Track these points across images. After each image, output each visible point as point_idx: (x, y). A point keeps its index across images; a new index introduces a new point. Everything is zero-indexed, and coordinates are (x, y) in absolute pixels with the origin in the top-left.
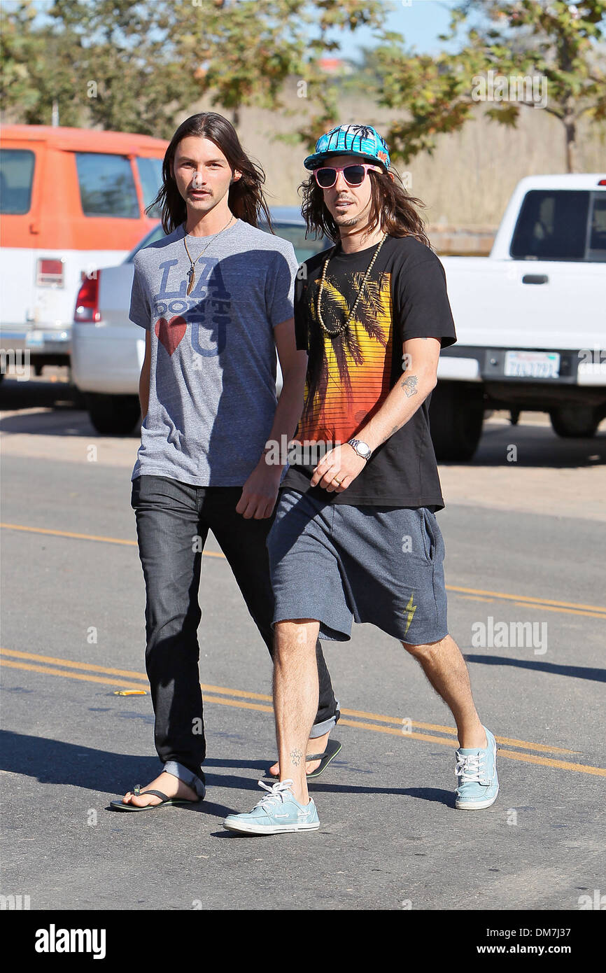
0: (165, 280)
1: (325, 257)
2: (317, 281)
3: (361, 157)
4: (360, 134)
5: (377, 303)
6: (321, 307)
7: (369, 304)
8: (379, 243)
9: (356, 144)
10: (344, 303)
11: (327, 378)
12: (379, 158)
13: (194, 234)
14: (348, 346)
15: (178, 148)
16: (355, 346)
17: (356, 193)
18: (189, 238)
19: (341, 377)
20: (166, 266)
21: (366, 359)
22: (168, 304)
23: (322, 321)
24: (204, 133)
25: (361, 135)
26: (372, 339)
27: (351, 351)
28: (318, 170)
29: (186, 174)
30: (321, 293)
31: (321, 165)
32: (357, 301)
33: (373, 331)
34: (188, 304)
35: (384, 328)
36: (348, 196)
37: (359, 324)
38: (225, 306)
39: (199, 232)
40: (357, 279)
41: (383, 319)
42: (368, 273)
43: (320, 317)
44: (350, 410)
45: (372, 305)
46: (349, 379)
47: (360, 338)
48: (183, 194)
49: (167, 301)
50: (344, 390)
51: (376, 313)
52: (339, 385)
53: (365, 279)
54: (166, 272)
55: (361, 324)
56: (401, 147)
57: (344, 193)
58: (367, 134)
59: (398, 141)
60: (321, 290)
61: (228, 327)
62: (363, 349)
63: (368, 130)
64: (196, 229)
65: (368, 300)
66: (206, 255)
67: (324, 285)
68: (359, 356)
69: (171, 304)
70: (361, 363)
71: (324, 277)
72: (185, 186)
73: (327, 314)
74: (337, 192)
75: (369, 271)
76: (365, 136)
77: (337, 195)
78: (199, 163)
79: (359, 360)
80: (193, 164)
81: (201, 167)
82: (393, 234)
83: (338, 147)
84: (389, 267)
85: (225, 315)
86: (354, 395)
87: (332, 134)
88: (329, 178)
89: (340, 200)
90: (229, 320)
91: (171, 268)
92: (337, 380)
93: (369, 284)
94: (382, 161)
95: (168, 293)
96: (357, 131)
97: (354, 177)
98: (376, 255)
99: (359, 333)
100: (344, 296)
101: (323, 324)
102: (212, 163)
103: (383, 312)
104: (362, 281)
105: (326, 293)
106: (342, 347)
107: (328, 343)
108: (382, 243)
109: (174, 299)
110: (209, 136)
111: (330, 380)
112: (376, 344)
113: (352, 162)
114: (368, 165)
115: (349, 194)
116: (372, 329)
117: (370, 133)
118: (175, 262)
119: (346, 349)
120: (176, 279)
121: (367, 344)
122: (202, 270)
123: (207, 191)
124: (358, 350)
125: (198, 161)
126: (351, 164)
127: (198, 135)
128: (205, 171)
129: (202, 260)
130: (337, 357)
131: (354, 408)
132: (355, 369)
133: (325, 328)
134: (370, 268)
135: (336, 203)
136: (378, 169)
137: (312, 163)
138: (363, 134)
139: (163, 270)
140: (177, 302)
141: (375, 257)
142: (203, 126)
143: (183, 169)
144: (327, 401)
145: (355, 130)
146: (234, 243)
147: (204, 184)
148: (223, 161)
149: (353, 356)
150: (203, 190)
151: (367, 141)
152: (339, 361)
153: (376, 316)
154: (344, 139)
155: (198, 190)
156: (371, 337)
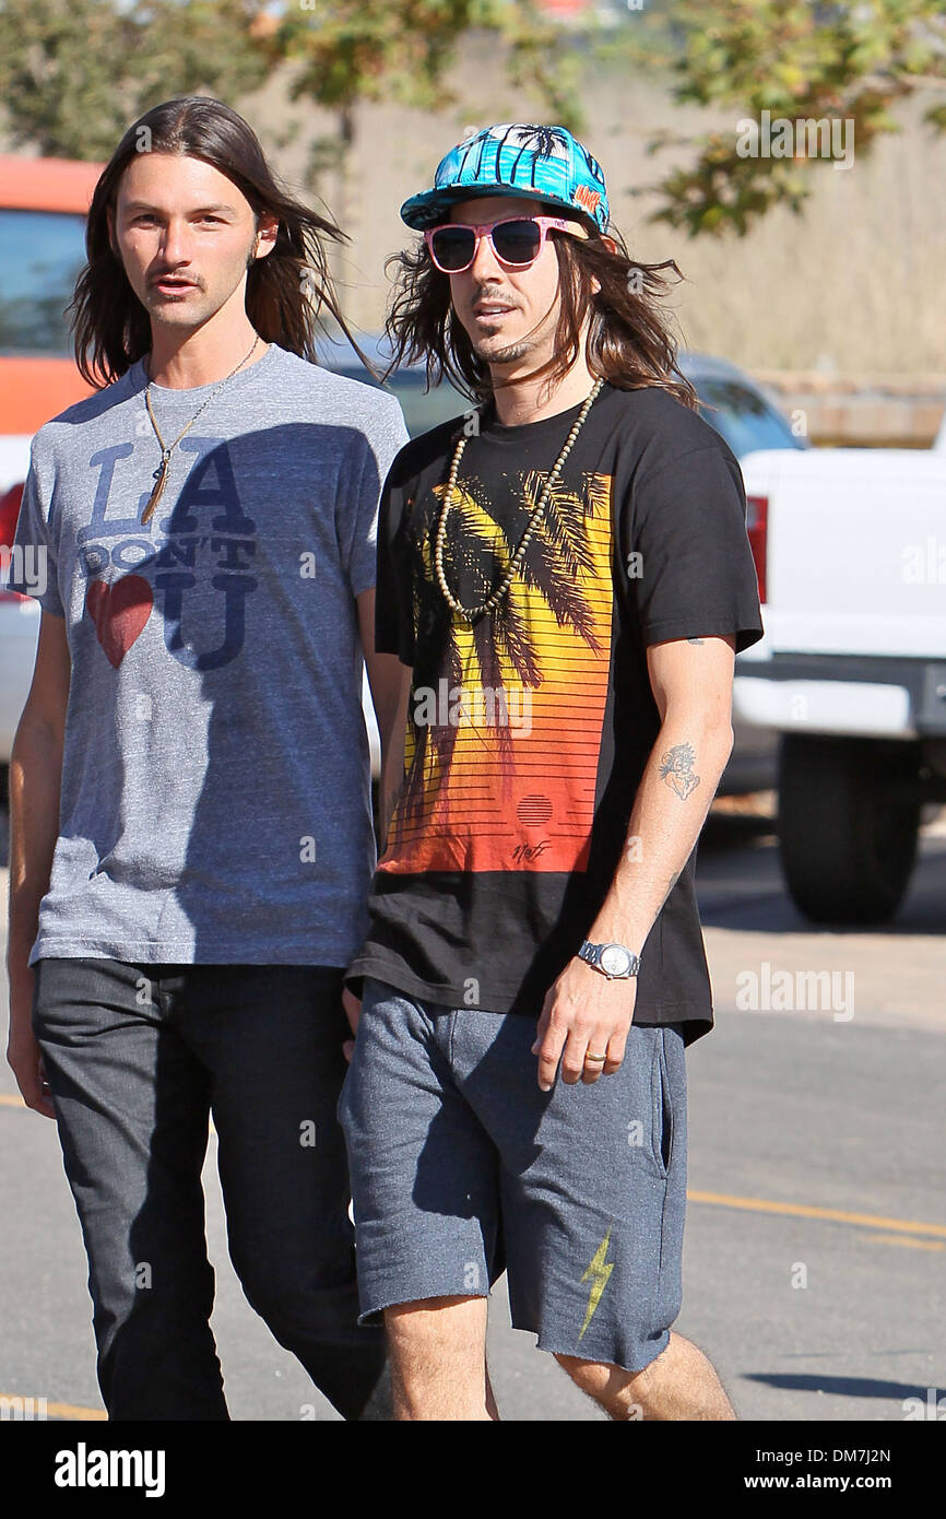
0: (103, 492)
1: (456, 434)
2: (437, 490)
3: (537, 202)
4: (533, 146)
5: (578, 545)
6: (445, 551)
7: (558, 545)
8: (584, 403)
9: (524, 169)
10: (500, 542)
12: (576, 203)
13: (167, 382)
14: (508, 643)
15: (125, 181)
16: (522, 644)
17: (520, 285)
18: (158, 392)
20: (107, 460)
21: (548, 675)
22: (110, 549)
23: (445, 587)
24: (183, 145)
25: (536, 148)
26: (564, 630)
27: (513, 657)
28: (434, 231)
29: (144, 241)
31: (443, 218)
32: (527, 537)
33: (568, 609)
35: (591, 604)
36: (502, 292)
37: (535, 592)
38: (241, 551)
39: (181, 378)
40: (532, 488)
41: (590, 583)
42: (556, 473)
44: (507, 792)
45: (565, 548)
47: (536, 626)
48: (139, 288)
49: (108, 542)
50: (495, 745)
51: (575, 569)
52: (483, 733)
53: (549, 485)
54: (107, 475)
55: (539, 593)
56: (729, 195)
57: (493, 285)
58: (551, 145)
59: (721, 180)
60: (446, 511)
61: (250, 602)
62: (540, 651)
63: (553, 138)
64: (173, 370)
65: (556, 536)
66: (198, 431)
67: (454, 497)
68: (531, 667)
69: (118, 549)
70: (536, 683)
71: (453, 480)
72: (141, 267)
73: (458, 567)
74: (477, 283)
75: (558, 467)
76: (545, 150)
77: (478, 289)
78: (175, 215)
79: (531, 677)
80: (158, 218)
81: (179, 225)
82: (616, 381)
83: (481, 175)
84: (607, 460)
85: (242, 572)
86: (517, 758)
87: (470, 145)
88: (457, 248)
89: (486, 300)
90: (249, 584)
91: (118, 463)
93: (559, 500)
94: (585, 208)
95: (111, 524)
96: (529, 137)
97: (517, 248)
98: (576, 430)
99: (535, 614)
100: (500, 525)
101: (447, 593)
102: (203, 216)
103: (591, 567)
104: (542, 492)
105: (457, 517)
106: (493, 646)
107: (463, 638)
108: (590, 403)
109: (123, 538)
110: (194, 151)
112: (572, 641)
113: (510, 212)
114: (546, 219)
115: (505, 288)
116: (566, 605)
118: (125, 450)
119: (501, 650)
120: (130, 484)
121: (552, 640)
122: (189, 466)
123: (191, 280)
124: (529, 653)
125: (171, 211)
126: (509, 216)
127: (169, 151)
128: (186, 234)
129: (188, 444)
130: (482, 668)
131: (516, 788)
133: (454, 603)
134: (561, 461)
135: (477, 308)
136: (574, 228)
137: (422, 215)
138: (541, 146)
139: (98, 469)
140: (130, 543)
141: (573, 437)
142: (181, 128)
143: (136, 230)
144: (454, 770)
145: (522, 136)
146: (260, 401)
147: (185, 264)
148: (228, 209)
149: (517, 666)
150: (183, 277)
151: (550, 163)
152: (486, 675)
153: (574, 574)
154: (494, 158)
155: (171, 277)
156: (560, 622)
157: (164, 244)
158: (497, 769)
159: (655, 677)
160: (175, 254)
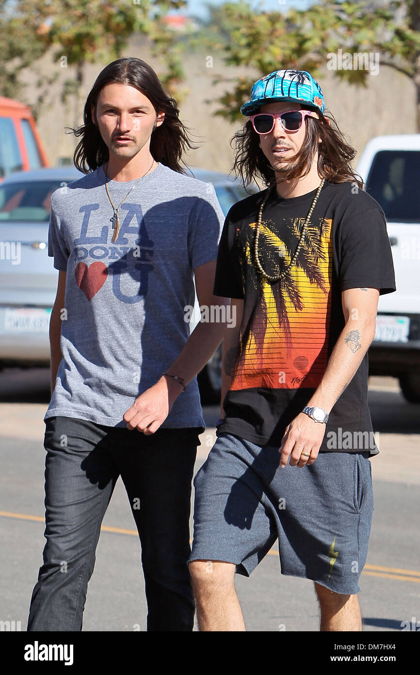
0: (85, 224)
1: (259, 201)
2: (253, 225)
3: (298, 103)
4: (296, 80)
5: (318, 249)
6: (258, 252)
7: (310, 250)
8: (317, 189)
9: (293, 90)
11: (266, 323)
12: (315, 104)
13: (117, 180)
14: (289, 291)
15: (101, 95)
16: (295, 292)
17: (293, 139)
18: (111, 184)
19: (280, 323)
20: (87, 210)
21: (306, 305)
22: (89, 249)
23: (260, 266)
24: (127, 80)
25: (297, 81)
26: (313, 285)
27: (291, 297)
28: (255, 116)
29: (110, 121)
30: (258, 237)
31: (258, 111)
33: (314, 277)
34: (110, 251)
35: (324, 274)
36: (286, 142)
37: (301, 269)
38: (147, 254)
39: (121, 176)
40: (297, 224)
41: (323, 265)
42: (308, 220)
43: (259, 261)
44: (289, 355)
45: (313, 251)
46: (288, 325)
47: (300, 284)
48: (107, 141)
49: (88, 247)
50: (283, 335)
51: (317, 259)
52: (277, 330)
53: (306, 225)
54: (87, 217)
55: (303, 270)
57: (282, 139)
58: (303, 79)
60: (258, 234)
61: (151, 275)
62: (301, 294)
63: (304, 76)
64: (119, 176)
65: (309, 246)
66: (128, 201)
67: (261, 229)
68: (299, 301)
69: (92, 250)
70: (301, 309)
71: (260, 221)
72: (109, 132)
73: (266, 260)
74: (275, 138)
75: (309, 217)
76: (300, 82)
77: (275, 141)
78: (124, 110)
79: (298, 306)
80: (116, 111)
81: (125, 115)
82: (330, 182)
83: (275, 92)
84: (329, 213)
85: (148, 263)
86: (293, 341)
87: (268, 80)
88: (267, 124)
89: (278, 146)
90: (151, 268)
91: (92, 212)
92: (275, 325)
93: (310, 230)
94: (319, 107)
95: (89, 239)
96: (293, 77)
97: (292, 124)
98: (315, 201)
99: (300, 279)
100: (283, 241)
101: (261, 269)
102: (136, 111)
103: (323, 258)
104: (302, 227)
105: (263, 238)
106: (280, 292)
107: (267, 289)
108: (320, 189)
109: (95, 245)
110: (132, 83)
111: (268, 325)
112: (316, 290)
113: (289, 108)
114: (304, 111)
115: (287, 141)
116: (313, 275)
117: (306, 79)
118: (96, 207)
119: (285, 294)
120: (98, 224)
121: (308, 290)
122: (124, 216)
123: (131, 138)
124: (297, 296)
125: (122, 108)
126: (288, 110)
127: (121, 82)
128: (128, 118)
129: (125, 206)
130: (276, 302)
131: (293, 353)
132: (295, 315)
133: (264, 273)
134: (310, 214)
135: (273, 149)
136: (314, 115)
137: (249, 110)
138: (299, 80)
139: (83, 214)
140: (98, 248)
141: (314, 204)
142: (126, 73)
143: (106, 116)
144: (265, 346)
145: (291, 75)
146: (155, 189)
147: (128, 131)
148: (146, 107)
149: (293, 301)
150: (127, 137)
151: (304, 87)
152: (278, 306)
153: (317, 262)
154: (280, 85)
155: (122, 137)
156: (311, 282)
157: (119, 122)
158: (284, 345)
159: (344, 304)
160: (124, 127)
